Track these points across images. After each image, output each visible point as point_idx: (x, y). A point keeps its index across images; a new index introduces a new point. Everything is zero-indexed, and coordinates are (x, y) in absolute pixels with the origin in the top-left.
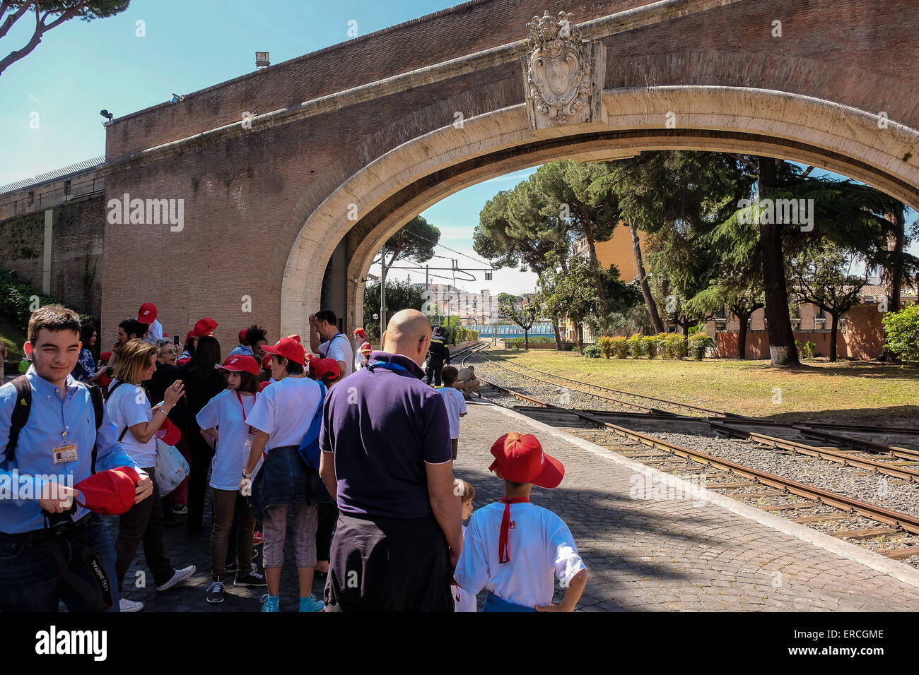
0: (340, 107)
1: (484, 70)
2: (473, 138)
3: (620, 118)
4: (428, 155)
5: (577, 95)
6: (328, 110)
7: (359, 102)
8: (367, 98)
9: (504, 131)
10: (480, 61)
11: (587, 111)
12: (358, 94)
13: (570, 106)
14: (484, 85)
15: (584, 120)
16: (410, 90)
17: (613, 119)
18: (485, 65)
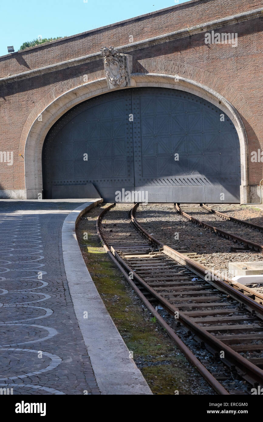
0: (43, 74)
1: (94, 62)
2: (92, 90)
3: (140, 84)
4: (77, 96)
5: (120, 77)
6: (38, 75)
7: (50, 72)
8: (52, 71)
9: (103, 87)
10: (91, 58)
11: (125, 83)
12: (49, 69)
13: (118, 81)
14: (94, 68)
15: (125, 86)
16: (68, 68)
17: (138, 84)
18: (93, 60)
